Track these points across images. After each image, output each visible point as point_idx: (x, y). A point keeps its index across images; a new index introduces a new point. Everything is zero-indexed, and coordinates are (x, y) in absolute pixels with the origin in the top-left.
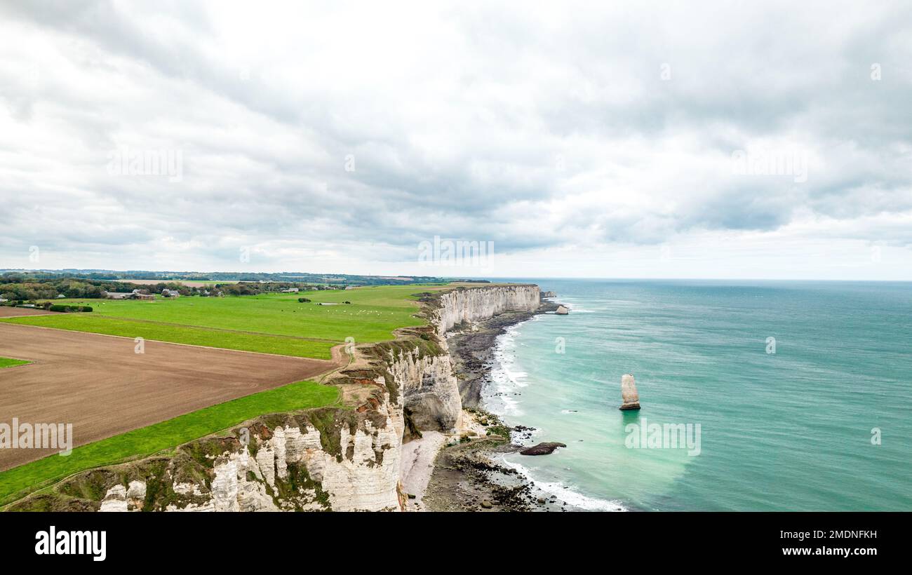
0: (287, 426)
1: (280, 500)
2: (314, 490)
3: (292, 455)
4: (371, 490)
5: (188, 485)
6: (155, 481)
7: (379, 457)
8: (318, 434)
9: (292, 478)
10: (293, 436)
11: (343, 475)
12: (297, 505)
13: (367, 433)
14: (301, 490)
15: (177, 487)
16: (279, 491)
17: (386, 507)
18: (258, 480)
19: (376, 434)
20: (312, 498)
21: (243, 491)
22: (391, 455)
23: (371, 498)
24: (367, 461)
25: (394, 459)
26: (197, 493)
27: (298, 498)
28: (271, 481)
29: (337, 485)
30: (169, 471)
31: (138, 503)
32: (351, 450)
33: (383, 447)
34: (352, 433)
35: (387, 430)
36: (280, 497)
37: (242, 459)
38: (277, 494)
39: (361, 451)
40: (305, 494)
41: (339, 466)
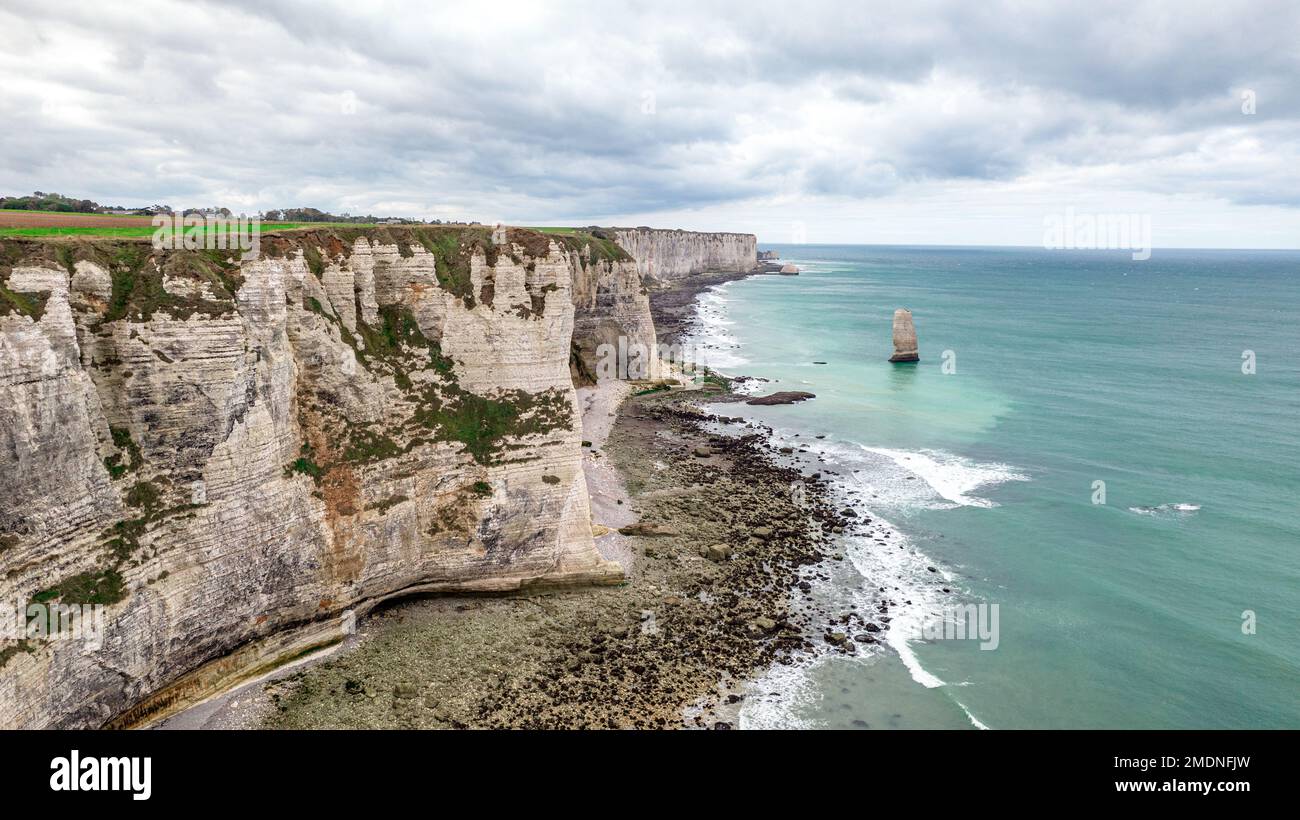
0: (376, 242)
1: (368, 357)
2: (427, 350)
3: (387, 292)
4: (526, 357)
5: (190, 281)
6: (128, 274)
7: (539, 304)
8: (430, 258)
9: (388, 328)
10: (386, 259)
11: (477, 329)
12: (397, 370)
13: (516, 260)
14: (405, 348)
15: (170, 283)
16: (365, 342)
17: (552, 388)
18: (325, 315)
19: (531, 268)
20: (424, 363)
21: (299, 325)
22: (558, 300)
23: (526, 371)
24: (517, 307)
25: (564, 309)
26: (209, 296)
27: (401, 360)
28: (352, 325)
29: (465, 346)
30: (153, 260)
31: (98, 304)
32: (489, 293)
33: (544, 290)
34: (491, 260)
35: (551, 261)
36: (367, 351)
37: (294, 269)
38: (361, 346)
39: (506, 291)
40: (412, 354)
41: (469, 316)
